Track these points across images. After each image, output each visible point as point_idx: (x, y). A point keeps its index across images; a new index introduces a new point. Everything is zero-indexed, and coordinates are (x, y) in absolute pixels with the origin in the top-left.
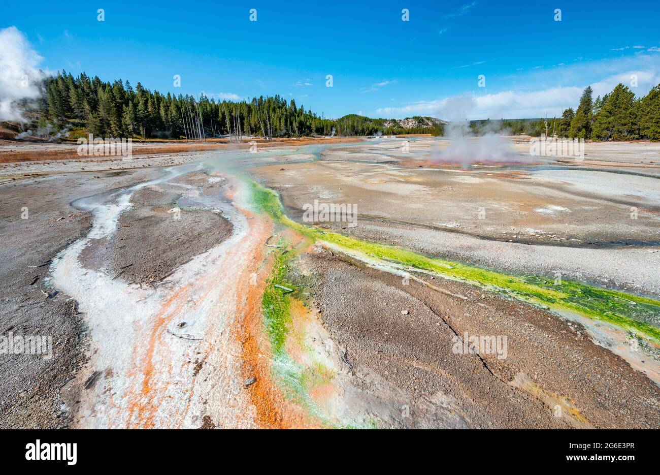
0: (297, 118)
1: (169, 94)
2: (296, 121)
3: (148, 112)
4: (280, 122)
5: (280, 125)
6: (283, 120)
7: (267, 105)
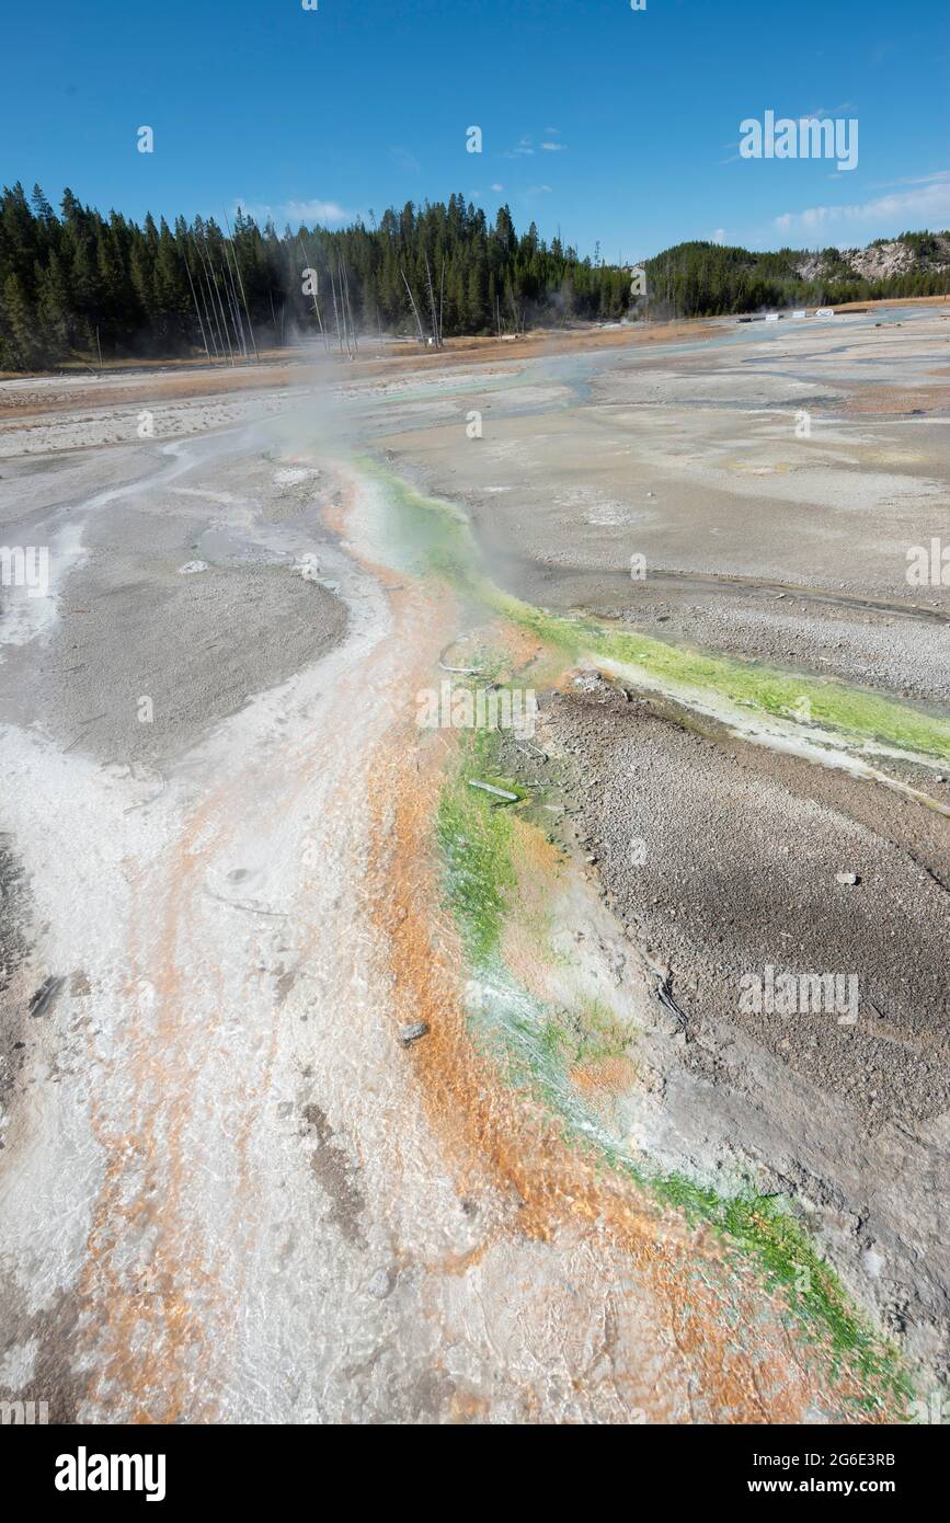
0: (516, 267)
1: (149, 220)
2: (513, 281)
3: (101, 279)
4: (466, 286)
5: (467, 293)
6: (473, 280)
7: (425, 232)
